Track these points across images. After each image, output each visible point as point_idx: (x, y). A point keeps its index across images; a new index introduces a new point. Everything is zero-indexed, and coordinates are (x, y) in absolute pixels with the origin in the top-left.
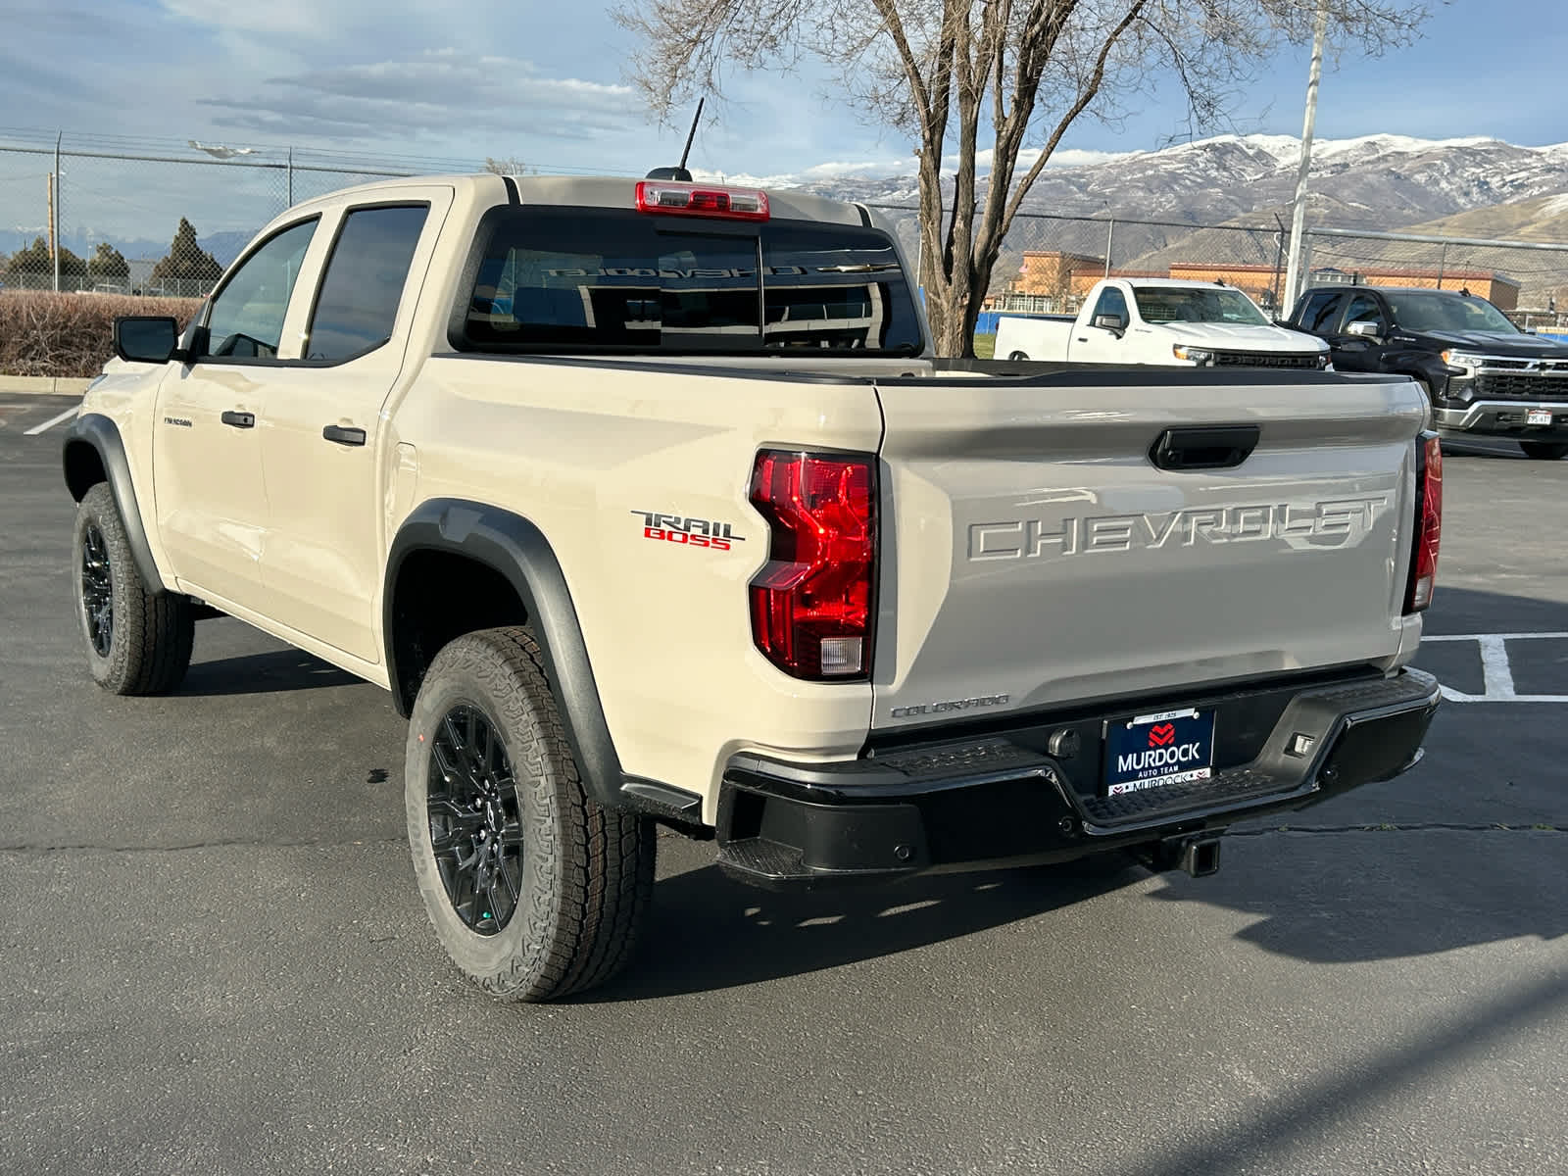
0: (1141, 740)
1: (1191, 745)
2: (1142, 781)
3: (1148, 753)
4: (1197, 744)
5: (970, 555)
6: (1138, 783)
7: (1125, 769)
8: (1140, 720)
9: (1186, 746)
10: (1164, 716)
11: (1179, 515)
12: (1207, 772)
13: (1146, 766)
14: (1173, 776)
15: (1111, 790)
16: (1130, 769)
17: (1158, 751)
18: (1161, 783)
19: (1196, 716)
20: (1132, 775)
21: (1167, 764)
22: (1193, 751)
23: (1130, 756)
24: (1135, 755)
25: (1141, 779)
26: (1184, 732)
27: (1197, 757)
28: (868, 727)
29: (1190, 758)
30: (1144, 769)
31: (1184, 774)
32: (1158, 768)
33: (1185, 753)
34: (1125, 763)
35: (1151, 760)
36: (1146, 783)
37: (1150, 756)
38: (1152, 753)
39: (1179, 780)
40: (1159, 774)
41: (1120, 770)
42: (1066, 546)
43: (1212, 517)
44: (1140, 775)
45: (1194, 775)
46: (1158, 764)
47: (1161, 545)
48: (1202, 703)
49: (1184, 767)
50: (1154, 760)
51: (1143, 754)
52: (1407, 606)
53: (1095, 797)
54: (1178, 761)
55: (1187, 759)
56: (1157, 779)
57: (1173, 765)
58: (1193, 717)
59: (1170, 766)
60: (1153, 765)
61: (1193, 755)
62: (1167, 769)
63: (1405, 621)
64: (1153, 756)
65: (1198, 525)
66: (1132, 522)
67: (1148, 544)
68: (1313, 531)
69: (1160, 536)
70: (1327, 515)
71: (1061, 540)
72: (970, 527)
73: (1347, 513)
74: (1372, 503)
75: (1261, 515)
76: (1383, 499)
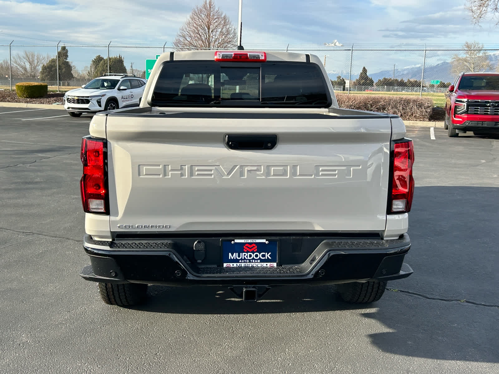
0: (240, 248)
1: (266, 253)
2: (241, 264)
3: (243, 254)
4: (270, 253)
5: (139, 175)
6: (238, 264)
7: (232, 258)
8: (237, 241)
9: (264, 253)
10: (249, 241)
11: (238, 167)
12: (275, 265)
13: (243, 258)
14: (257, 264)
15: (225, 265)
16: (235, 258)
17: (249, 254)
18: (250, 266)
19: (267, 242)
20: (236, 261)
21: (253, 259)
22: (268, 256)
23: (235, 254)
24: (237, 254)
25: (240, 262)
26: (261, 248)
27: (270, 258)
28: (109, 230)
29: (266, 258)
30: (242, 259)
31: (262, 264)
32: (250, 260)
33: (264, 256)
34: (232, 256)
36: (243, 265)
37: (245, 255)
39: (259, 265)
40: (250, 262)
41: (230, 258)
42: (182, 175)
43: (255, 168)
44: (240, 261)
45: (269, 264)
46: (249, 258)
47: (229, 177)
48: (270, 238)
49: (262, 261)
50: (247, 257)
51: (241, 254)
52: (390, 211)
53: (216, 266)
54: (260, 259)
55: (264, 258)
56: (248, 264)
57: (257, 260)
58: (265, 243)
59: (255, 260)
60: (246, 258)
61: (267, 257)
62: (254, 261)
63: (390, 217)
64: (246, 255)
65: (248, 171)
66: (214, 168)
67: (223, 176)
68: (314, 176)
69: (229, 174)
70: (323, 170)
71: (180, 172)
72: (139, 165)
73: (335, 170)
74: (352, 167)
75: (284, 169)
76: (359, 166)
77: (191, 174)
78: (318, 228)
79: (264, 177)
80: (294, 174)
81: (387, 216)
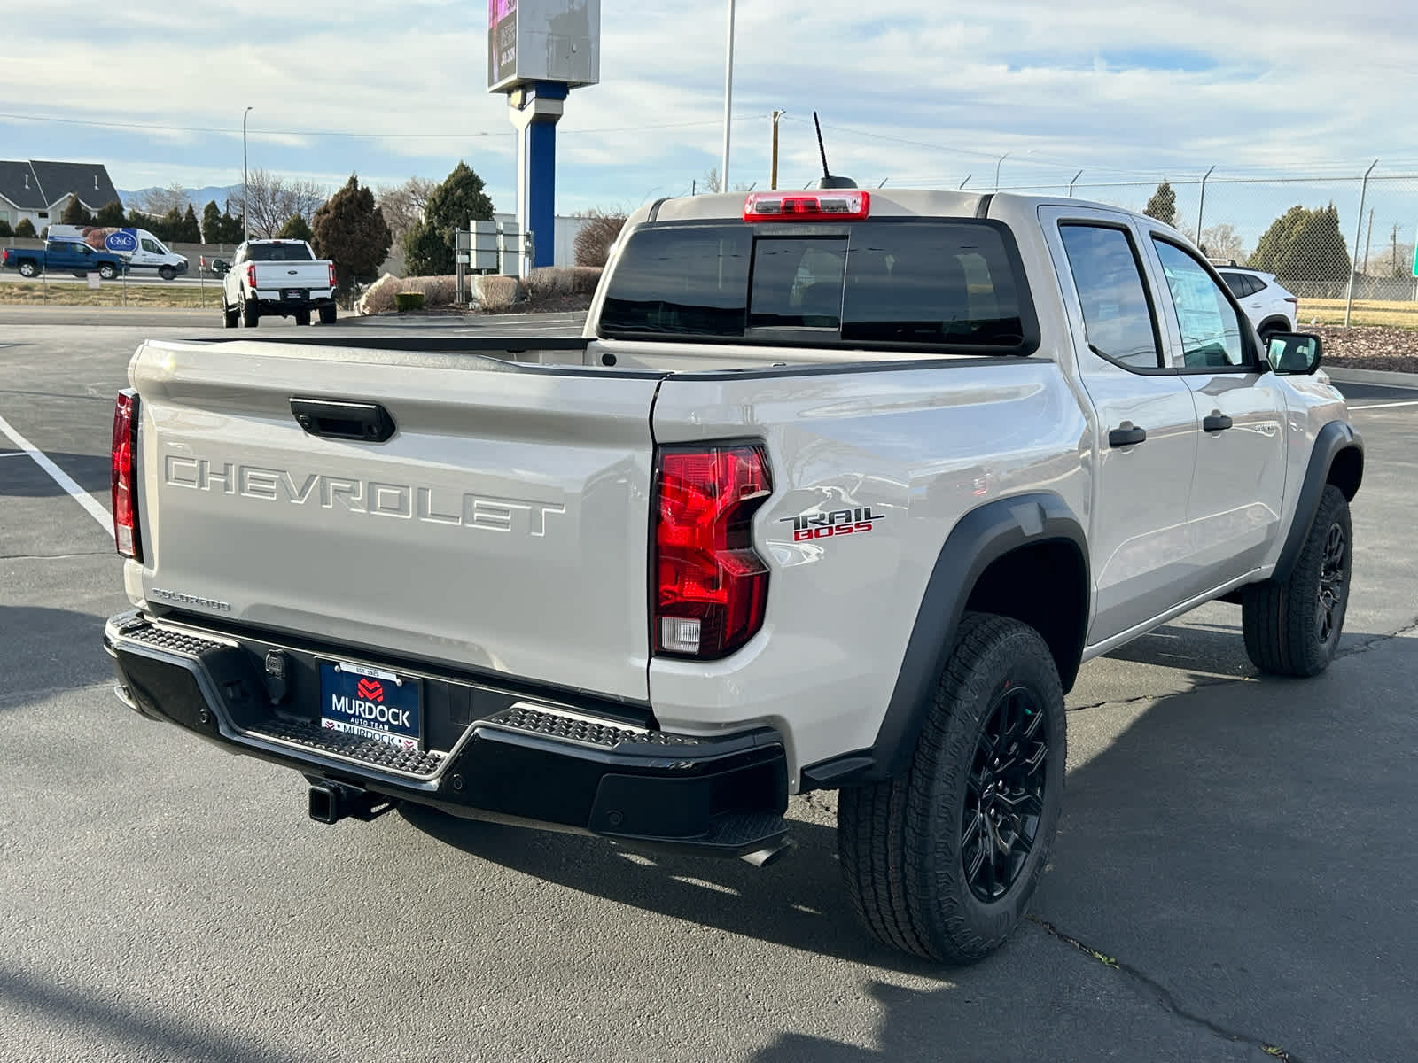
0: (351, 686)
1: (401, 712)
2: (352, 726)
3: (358, 702)
4: (407, 713)
5: (167, 479)
6: (348, 726)
7: (339, 709)
8: (345, 667)
9: (396, 711)
10: (366, 672)
11: (317, 478)
12: (415, 743)
14: (381, 734)
15: (324, 722)
16: (343, 710)
17: (368, 704)
18: (369, 735)
19: (399, 682)
20: (344, 717)
22: (403, 718)
23: (343, 698)
24: (347, 699)
25: (352, 723)
26: (391, 695)
27: (408, 726)
29: (401, 724)
30: (354, 715)
31: (392, 736)
32: (369, 721)
33: (395, 716)
34: (339, 703)
35: (361, 709)
36: (356, 730)
37: (360, 706)
38: (362, 703)
39: (386, 739)
40: (369, 726)
41: (334, 708)
42: (226, 486)
43: (348, 486)
44: (352, 720)
45: (404, 741)
46: (368, 716)
47: (302, 502)
48: (402, 672)
49: (393, 729)
50: (364, 711)
51: (354, 701)
53: (309, 721)
54: (388, 722)
55: (396, 723)
56: (366, 730)
57: (383, 723)
58: (394, 682)
59: (380, 723)
60: (363, 716)
61: (403, 722)
62: (376, 724)
63: (657, 664)
64: (363, 707)
65: (337, 491)
66: (277, 477)
67: (292, 499)
68: (463, 522)
69: (302, 494)
70: (480, 508)
71: (223, 480)
72: (167, 457)
73: (506, 512)
74: (544, 507)
75: (400, 495)
76: (560, 506)
77: (241, 488)
79: (363, 511)
80: (421, 511)
81: (651, 659)
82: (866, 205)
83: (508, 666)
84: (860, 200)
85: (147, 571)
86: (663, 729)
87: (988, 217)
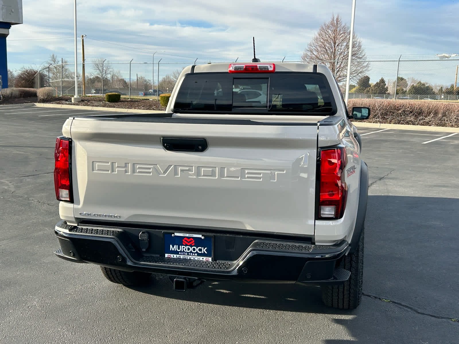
0: (180, 241)
1: (203, 248)
2: (180, 255)
3: (182, 246)
4: (206, 248)
5: (93, 170)
6: (178, 256)
7: (173, 250)
8: (177, 234)
9: (201, 248)
10: (187, 235)
11: (173, 166)
12: (210, 259)
13: (182, 251)
14: (194, 257)
15: (166, 255)
16: (175, 250)
17: (187, 247)
18: (188, 258)
19: (203, 238)
20: (176, 253)
21: (191, 252)
22: (204, 250)
23: (175, 246)
24: (177, 246)
25: (180, 254)
26: (198, 242)
27: (206, 253)
29: (203, 252)
30: (181, 251)
31: (199, 257)
32: (188, 253)
33: (200, 250)
34: (173, 248)
35: (184, 249)
36: (182, 257)
37: (184, 248)
38: (185, 247)
39: (196, 259)
40: (188, 254)
41: (171, 250)
42: (126, 171)
43: (188, 168)
44: (180, 253)
45: (205, 259)
46: (187, 251)
47: (165, 175)
48: (204, 234)
49: (199, 255)
50: (186, 249)
51: (180, 246)
52: (318, 217)
53: (159, 256)
54: (197, 252)
55: (201, 252)
56: (187, 256)
57: (195, 253)
58: (201, 238)
59: (193, 253)
60: (185, 251)
61: (204, 252)
62: (191, 254)
63: (318, 222)
64: (185, 248)
65: (182, 170)
66: (152, 167)
67: (160, 174)
68: (240, 179)
69: (165, 172)
70: (248, 173)
71: (124, 169)
72: (93, 162)
73: (260, 174)
74: (276, 171)
75: (212, 170)
76: (283, 171)
77: (134, 171)
78: (249, 228)
79: (195, 177)
80: (222, 175)
81: (316, 221)
82: (274, 68)
83: (254, 228)
84: (272, 66)
85: (76, 206)
86: (316, 244)
87: (317, 72)
